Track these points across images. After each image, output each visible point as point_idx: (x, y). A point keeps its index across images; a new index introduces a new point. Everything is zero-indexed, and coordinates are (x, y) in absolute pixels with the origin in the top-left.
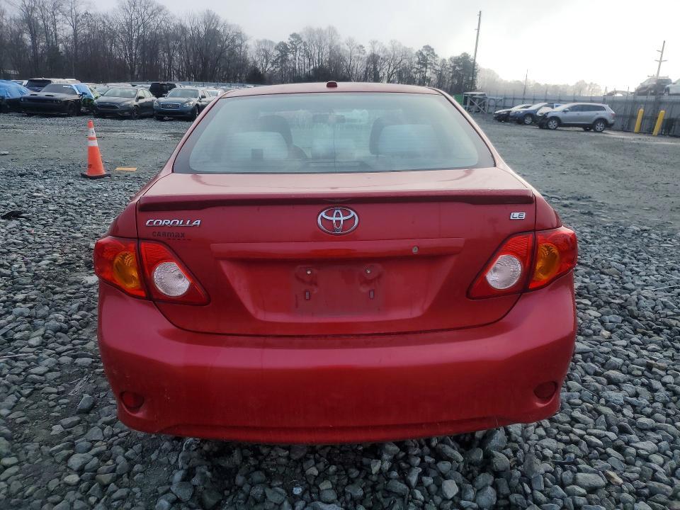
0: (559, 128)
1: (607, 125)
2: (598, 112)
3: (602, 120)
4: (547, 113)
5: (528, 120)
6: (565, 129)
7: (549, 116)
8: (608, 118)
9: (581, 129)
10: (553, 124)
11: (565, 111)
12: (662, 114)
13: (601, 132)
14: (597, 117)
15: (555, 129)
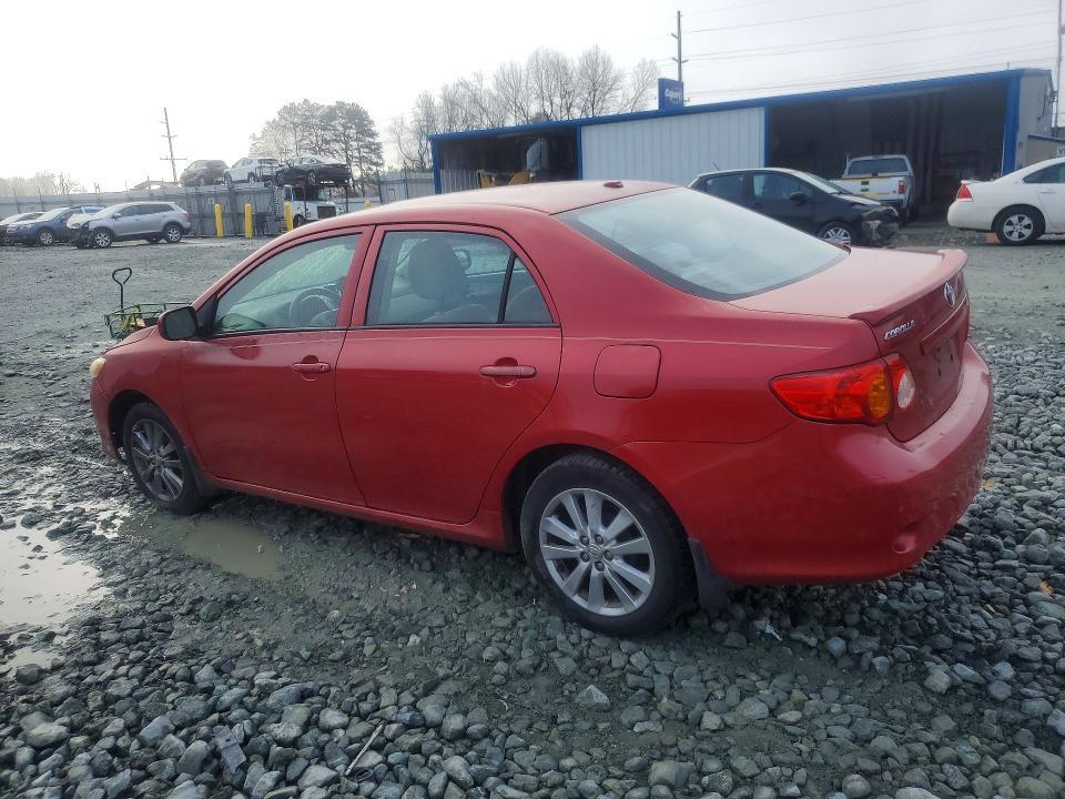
0: (114, 244)
1: (184, 232)
2: (165, 213)
3: (174, 224)
4: (87, 223)
5: (48, 239)
6: (121, 244)
7: (92, 227)
8: (180, 221)
9: (145, 242)
10: (102, 239)
11: (114, 217)
12: (248, 209)
13: (177, 242)
14: (165, 220)
15: (108, 247)
